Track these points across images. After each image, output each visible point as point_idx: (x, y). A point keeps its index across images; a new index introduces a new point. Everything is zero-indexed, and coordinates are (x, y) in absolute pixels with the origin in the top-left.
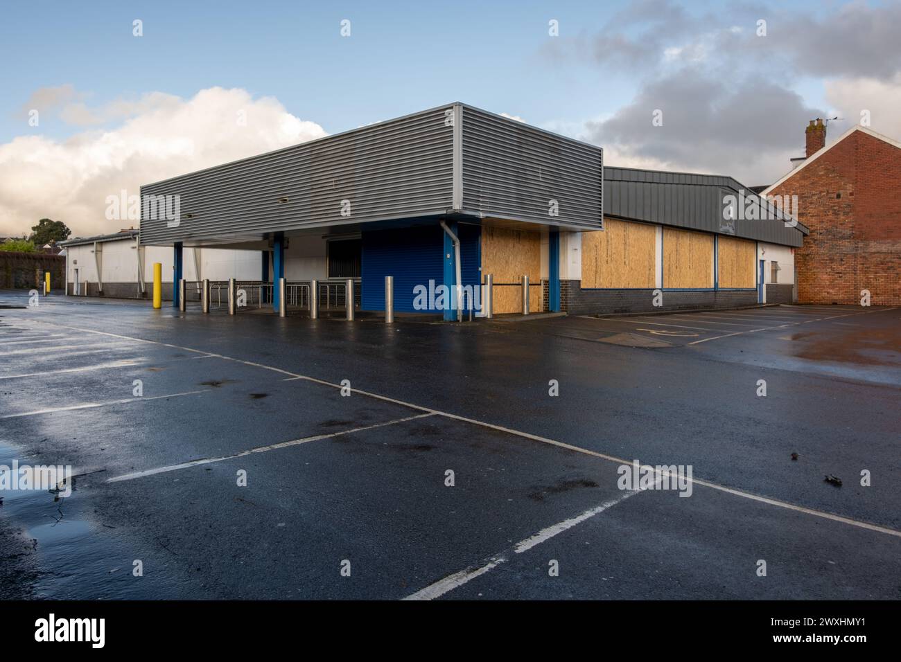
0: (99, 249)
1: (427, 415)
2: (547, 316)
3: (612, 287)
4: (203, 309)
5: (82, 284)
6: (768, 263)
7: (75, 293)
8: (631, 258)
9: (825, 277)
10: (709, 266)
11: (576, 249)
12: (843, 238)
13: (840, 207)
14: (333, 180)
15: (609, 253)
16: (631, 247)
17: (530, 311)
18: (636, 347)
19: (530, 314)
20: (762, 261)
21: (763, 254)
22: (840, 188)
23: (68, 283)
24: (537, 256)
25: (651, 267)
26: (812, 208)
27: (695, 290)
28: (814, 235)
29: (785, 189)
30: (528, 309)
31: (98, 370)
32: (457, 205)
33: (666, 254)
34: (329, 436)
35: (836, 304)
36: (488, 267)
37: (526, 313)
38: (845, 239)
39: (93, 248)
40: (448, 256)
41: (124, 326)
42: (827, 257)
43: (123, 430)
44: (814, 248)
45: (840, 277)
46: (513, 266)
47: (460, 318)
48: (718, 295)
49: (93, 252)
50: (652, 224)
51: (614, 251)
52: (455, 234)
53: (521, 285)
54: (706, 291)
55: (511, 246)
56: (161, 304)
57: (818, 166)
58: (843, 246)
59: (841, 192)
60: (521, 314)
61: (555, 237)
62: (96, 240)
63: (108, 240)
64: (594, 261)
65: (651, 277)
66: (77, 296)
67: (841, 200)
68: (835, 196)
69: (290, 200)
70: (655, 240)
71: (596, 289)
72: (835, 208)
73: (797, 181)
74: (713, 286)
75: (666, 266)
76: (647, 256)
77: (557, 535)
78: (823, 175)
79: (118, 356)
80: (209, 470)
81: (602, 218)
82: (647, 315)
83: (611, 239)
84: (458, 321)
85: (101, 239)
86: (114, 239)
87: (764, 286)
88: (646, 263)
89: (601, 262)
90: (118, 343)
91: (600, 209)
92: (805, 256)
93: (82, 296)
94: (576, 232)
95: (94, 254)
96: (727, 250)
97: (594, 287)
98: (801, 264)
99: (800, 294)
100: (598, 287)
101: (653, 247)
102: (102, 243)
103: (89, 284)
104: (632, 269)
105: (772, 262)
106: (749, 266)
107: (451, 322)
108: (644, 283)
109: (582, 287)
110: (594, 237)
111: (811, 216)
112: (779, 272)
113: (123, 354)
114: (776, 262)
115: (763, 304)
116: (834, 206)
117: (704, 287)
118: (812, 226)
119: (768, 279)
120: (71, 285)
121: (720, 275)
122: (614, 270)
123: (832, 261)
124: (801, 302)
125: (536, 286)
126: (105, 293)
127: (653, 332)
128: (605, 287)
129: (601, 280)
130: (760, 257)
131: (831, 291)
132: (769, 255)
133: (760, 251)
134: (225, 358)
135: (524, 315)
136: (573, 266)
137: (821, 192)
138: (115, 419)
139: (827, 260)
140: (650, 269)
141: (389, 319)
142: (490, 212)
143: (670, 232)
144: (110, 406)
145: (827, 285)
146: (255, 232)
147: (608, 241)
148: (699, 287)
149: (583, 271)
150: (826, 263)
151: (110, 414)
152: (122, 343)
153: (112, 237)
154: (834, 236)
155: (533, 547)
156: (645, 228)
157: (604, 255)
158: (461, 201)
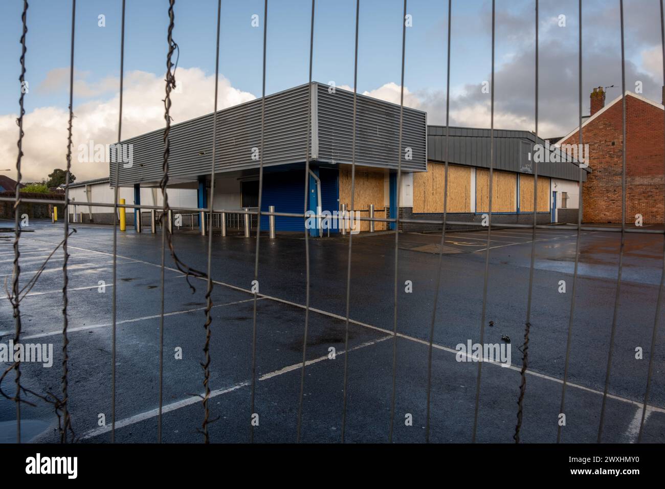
0: (89, 189)
1: (259, 299)
2: (387, 233)
3: (437, 212)
4: (151, 231)
5: (79, 215)
6: (560, 194)
7: (74, 221)
8: (451, 191)
9: (603, 203)
10: (513, 196)
11: (408, 185)
12: (616, 175)
13: (614, 152)
14: (234, 138)
15: (434, 187)
16: (451, 183)
17: (375, 230)
18: (436, 254)
19: (375, 232)
20: (555, 193)
21: (555, 187)
22: (614, 138)
23: (70, 214)
24: (381, 190)
25: (467, 197)
26: (594, 153)
27: (501, 214)
28: (595, 173)
29: (574, 139)
30: (373, 228)
31: (55, 271)
32: (315, 155)
33: (479, 188)
34: (184, 312)
35: (610, 222)
36: (344, 199)
37: (372, 231)
38: (617, 175)
39: (85, 189)
40: (313, 191)
41: (92, 243)
42: (605, 188)
43: (50, 309)
44: (595, 182)
45: (613, 203)
46: (363, 198)
47: (321, 235)
48: (520, 216)
49: (85, 192)
50: (467, 167)
51: (438, 186)
52: (317, 176)
53: (368, 211)
54: (510, 214)
55: (361, 183)
56: (125, 227)
57: (599, 122)
58: (616, 180)
59: (616, 141)
60: (369, 232)
61: (393, 177)
62: (86, 183)
63: (95, 183)
64: (423, 193)
65: (467, 204)
66: (76, 223)
67: (615, 146)
68: (611, 144)
69: (206, 153)
70: (470, 178)
71: (424, 214)
72: (611, 153)
73: (584, 133)
74: (515, 211)
75: (479, 197)
76: (464, 190)
77: (294, 370)
78: (602, 129)
79: (74, 262)
80: (91, 332)
81: (426, 163)
82: (461, 232)
83: (436, 178)
84: (320, 237)
85: (90, 182)
86: (98, 182)
87: (556, 210)
88: (464, 195)
89: (428, 194)
90: (79, 254)
91: (425, 156)
92: (589, 189)
93: (78, 223)
94: (408, 173)
95: (85, 193)
96: (526, 185)
97: (423, 212)
98: (586, 193)
99: (585, 216)
100: (426, 212)
101: (469, 183)
102: (91, 185)
103: (83, 215)
104: (452, 199)
105: (563, 193)
106: (545, 195)
107: (315, 237)
108: (461, 209)
109: (414, 212)
110: (422, 177)
111: (593, 159)
112: (568, 200)
113: (78, 261)
114: (566, 193)
115: (555, 223)
116: (610, 151)
117: (509, 211)
118: (594, 166)
119: (559, 205)
120: (71, 215)
121: (521, 202)
122: (438, 200)
123: (608, 191)
124: (586, 221)
125: (381, 212)
126: (94, 221)
127: (456, 243)
128: (431, 212)
129: (428, 207)
130: (553, 189)
131: (607, 213)
132: (560, 188)
133: (553, 185)
134: (146, 263)
135: (370, 232)
136: (407, 197)
137: (600, 141)
138: (49, 301)
139: (604, 191)
140: (466, 199)
141: (272, 236)
142: (340, 160)
143: (482, 172)
144: (50, 293)
145: (604, 209)
146: (184, 176)
147: (433, 179)
148: (504, 211)
149: (414, 201)
150: (603, 193)
151: (47, 299)
152: (83, 254)
153: (98, 181)
154: (610, 173)
155: (272, 377)
156: (463, 169)
157: (431, 189)
158: (317, 152)
